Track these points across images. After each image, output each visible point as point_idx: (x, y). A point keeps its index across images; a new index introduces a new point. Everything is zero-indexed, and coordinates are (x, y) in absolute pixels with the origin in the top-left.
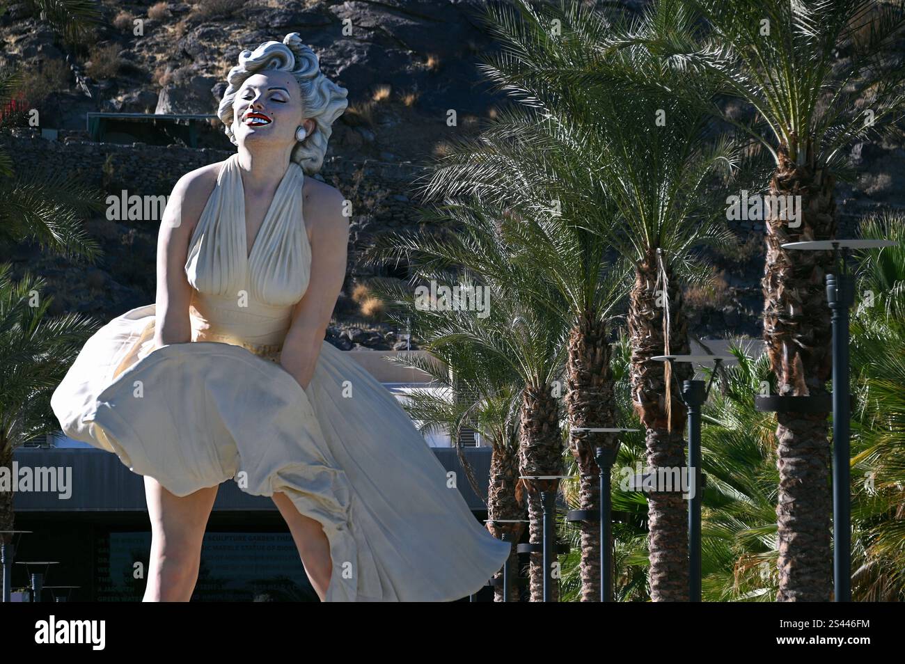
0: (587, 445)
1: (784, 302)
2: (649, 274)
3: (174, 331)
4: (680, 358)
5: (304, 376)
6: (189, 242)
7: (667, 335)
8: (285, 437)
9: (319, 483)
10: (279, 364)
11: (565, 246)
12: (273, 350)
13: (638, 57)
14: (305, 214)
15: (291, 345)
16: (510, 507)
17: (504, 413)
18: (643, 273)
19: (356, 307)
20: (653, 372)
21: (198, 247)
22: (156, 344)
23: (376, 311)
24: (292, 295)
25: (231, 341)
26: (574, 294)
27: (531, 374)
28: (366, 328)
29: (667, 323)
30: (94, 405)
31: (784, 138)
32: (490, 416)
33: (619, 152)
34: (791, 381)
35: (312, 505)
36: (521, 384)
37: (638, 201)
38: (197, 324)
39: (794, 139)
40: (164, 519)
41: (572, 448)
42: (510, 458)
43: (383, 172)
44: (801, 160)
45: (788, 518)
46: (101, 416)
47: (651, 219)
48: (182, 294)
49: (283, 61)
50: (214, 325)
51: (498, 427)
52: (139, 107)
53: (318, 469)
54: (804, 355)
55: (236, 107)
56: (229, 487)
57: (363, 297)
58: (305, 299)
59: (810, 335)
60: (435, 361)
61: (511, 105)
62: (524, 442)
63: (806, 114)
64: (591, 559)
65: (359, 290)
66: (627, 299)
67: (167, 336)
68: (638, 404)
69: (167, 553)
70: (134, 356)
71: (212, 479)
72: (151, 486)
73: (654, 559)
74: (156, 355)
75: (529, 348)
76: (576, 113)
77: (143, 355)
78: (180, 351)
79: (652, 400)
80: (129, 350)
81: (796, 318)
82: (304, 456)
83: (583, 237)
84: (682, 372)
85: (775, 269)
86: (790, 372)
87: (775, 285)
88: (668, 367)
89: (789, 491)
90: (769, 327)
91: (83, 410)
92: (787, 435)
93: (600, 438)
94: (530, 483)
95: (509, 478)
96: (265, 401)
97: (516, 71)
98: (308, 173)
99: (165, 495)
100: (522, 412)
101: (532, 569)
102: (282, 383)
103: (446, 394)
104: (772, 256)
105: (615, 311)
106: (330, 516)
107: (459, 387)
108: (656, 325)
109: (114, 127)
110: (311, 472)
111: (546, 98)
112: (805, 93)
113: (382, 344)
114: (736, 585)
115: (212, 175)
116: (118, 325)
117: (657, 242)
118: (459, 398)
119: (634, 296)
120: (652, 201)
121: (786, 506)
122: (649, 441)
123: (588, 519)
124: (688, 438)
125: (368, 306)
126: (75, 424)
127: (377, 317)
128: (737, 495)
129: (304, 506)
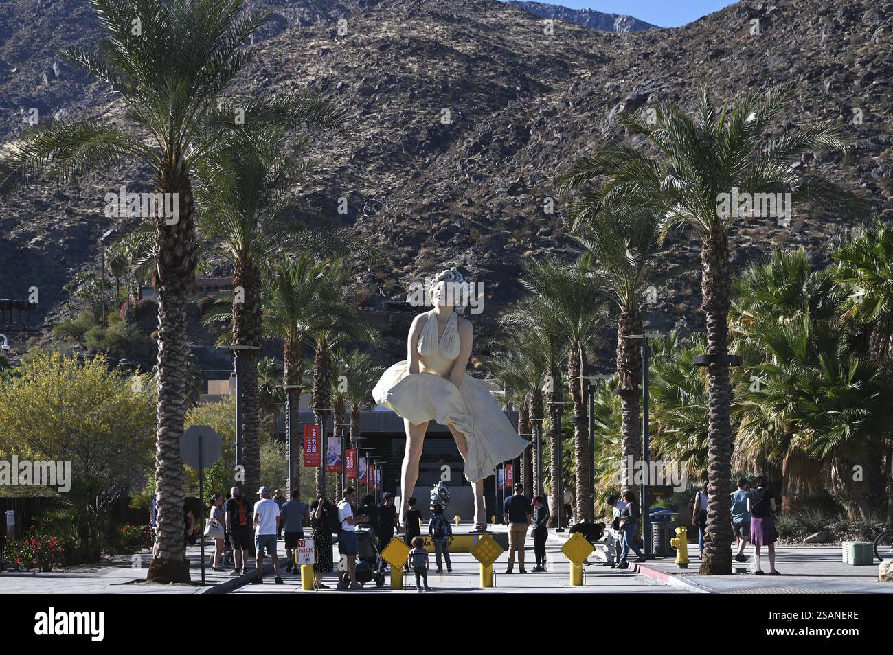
0: (553, 408)
1: (624, 357)
2: (576, 350)
3: (414, 369)
4: (586, 378)
5: (458, 384)
6: (419, 339)
7: (581, 370)
8: (451, 405)
9: (463, 421)
10: (449, 379)
11: (545, 341)
12: (447, 375)
13: (573, 274)
14: (458, 329)
15: (453, 373)
16: (526, 429)
17: (524, 398)
18: (573, 350)
19: (473, 365)
20: (577, 382)
21: (422, 340)
22: (408, 373)
23: (479, 366)
24: (454, 356)
25: (433, 372)
26: (548, 357)
27: (533, 385)
28: (476, 372)
29: (581, 366)
30: (387, 394)
31: (624, 300)
32: (518, 399)
33: (565, 308)
34: (626, 385)
35: (460, 427)
36: (529, 388)
37: (571, 325)
38: (421, 366)
39: (628, 301)
40: (410, 432)
41: (547, 408)
42: (526, 413)
43: (482, 321)
44: (630, 308)
45: (625, 431)
46: (389, 398)
47: (576, 331)
48: (417, 357)
49: (450, 277)
50: (427, 367)
51: (521, 403)
52: (401, 300)
53: (463, 415)
54: (631, 375)
55: (434, 293)
56: (432, 422)
57: (475, 362)
58: (458, 358)
59: (633, 369)
60: (500, 381)
61: (528, 293)
62: (531, 408)
63: (632, 293)
64: (555, 446)
65: (474, 359)
66: (567, 358)
67: (411, 371)
68: (571, 394)
69: (412, 444)
70: (400, 378)
71: (427, 419)
72: (406, 422)
73: (577, 446)
74: (408, 377)
75: (532, 376)
76: (550, 294)
77: (403, 377)
78: (416, 376)
79: (576, 392)
80: (399, 375)
81: (628, 363)
82: (458, 411)
83: (551, 337)
84: (587, 382)
85: (621, 346)
86: (626, 381)
87: (621, 352)
88: (582, 381)
89: (625, 422)
90: (619, 366)
91: (383, 396)
92: (625, 403)
93: (557, 406)
94: (533, 421)
95: (525, 420)
96: (444, 393)
97: (529, 280)
98: (459, 315)
99: (411, 425)
100: (530, 398)
101: (533, 450)
102: (451, 387)
103: (503, 393)
104: (620, 341)
105: (562, 363)
106: (466, 431)
107: (507, 390)
108: (578, 367)
109: (392, 307)
110: (460, 417)
111: (540, 290)
112: (631, 285)
113: (481, 377)
114: (603, 456)
115: (426, 316)
116: (394, 367)
117: (577, 339)
118: (507, 394)
119: (570, 357)
120: (576, 325)
121: (624, 427)
122: (575, 406)
123: (553, 433)
124: (589, 406)
125: (477, 365)
126: (380, 401)
127: (480, 368)
128: (602, 425)
129: (458, 428)
